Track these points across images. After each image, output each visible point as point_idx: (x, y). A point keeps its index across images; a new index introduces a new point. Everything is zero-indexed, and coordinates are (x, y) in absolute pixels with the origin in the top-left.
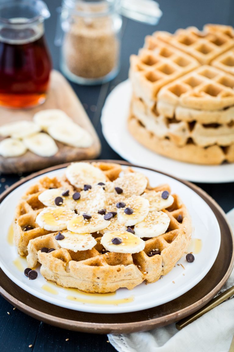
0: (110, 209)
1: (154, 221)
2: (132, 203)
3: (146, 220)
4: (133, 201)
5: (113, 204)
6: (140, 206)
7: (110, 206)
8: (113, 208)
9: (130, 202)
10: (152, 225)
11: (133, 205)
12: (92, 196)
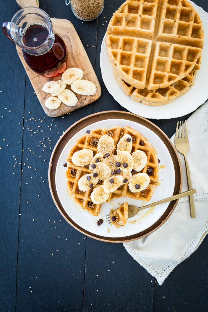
0: (114, 168)
1: (139, 159)
2: (122, 159)
3: (135, 162)
4: (121, 157)
5: (113, 164)
6: (126, 158)
7: (113, 167)
8: (114, 166)
9: (120, 159)
10: (140, 162)
11: (123, 160)
12: (101, 170)
